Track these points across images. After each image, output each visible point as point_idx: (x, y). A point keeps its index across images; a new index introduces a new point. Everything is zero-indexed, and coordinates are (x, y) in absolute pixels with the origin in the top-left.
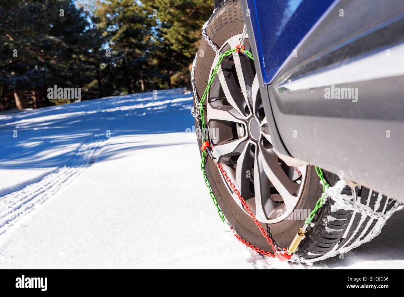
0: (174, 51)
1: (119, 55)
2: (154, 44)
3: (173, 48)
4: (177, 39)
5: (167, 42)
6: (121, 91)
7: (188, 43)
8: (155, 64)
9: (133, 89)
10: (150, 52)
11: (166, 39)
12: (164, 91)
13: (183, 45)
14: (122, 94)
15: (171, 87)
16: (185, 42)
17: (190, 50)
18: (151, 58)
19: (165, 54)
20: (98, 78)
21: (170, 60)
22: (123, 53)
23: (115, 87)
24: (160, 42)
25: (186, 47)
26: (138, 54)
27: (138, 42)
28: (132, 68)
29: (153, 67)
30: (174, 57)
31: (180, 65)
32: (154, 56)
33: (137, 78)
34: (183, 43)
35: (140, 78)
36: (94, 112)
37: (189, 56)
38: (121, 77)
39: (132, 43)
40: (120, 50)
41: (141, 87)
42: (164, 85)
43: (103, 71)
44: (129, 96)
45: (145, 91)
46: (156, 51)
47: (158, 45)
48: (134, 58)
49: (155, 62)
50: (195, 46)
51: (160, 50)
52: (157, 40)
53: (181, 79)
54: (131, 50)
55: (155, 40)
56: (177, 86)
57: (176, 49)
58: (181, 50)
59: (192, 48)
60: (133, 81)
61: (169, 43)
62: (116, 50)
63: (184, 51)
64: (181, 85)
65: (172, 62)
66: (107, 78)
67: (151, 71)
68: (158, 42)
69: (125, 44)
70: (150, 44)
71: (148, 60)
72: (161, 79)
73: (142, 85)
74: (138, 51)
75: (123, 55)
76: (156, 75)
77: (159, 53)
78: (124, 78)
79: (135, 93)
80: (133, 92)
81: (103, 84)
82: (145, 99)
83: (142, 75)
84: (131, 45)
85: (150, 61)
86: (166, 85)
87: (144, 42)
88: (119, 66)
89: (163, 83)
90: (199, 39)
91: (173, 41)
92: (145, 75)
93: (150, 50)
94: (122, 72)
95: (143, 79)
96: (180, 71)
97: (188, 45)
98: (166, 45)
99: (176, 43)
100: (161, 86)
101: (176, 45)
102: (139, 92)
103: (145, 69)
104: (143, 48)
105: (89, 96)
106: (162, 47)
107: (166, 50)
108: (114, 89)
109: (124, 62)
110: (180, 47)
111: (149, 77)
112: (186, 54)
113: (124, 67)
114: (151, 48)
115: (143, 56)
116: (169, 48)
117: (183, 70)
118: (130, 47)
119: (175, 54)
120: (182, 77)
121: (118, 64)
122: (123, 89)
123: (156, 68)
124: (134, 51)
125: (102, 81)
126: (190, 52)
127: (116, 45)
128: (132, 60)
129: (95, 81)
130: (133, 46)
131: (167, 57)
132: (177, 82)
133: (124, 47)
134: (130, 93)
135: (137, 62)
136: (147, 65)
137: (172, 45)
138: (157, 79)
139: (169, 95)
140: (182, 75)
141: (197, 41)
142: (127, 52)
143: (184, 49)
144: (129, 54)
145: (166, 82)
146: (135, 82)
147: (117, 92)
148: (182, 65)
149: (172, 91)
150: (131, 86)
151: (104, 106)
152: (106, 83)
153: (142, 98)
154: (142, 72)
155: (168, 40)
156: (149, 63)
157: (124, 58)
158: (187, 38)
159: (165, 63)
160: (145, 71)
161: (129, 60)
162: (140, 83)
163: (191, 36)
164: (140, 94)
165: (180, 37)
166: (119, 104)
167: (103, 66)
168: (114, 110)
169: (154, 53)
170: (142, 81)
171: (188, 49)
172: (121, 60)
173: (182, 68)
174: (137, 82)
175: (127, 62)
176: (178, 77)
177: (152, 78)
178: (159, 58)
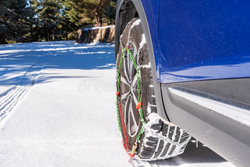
0: (71, 22)
1: (42, 21)
2: (60, 18)
3: (70, 21)
4: (72, 17)
5: (67, 17)
6: (42, 39)
7: (78, 19)
8: (60, 28)
9: (48, 39)
10: (58, 22)
11: (67, 16)
12: (65, 41)
13: (75, 20)
14: (43, 41)
15: (67, 39)
16: (76, 18)
17: (79, 23)
18: (58, 25)
19: (66, 23)
20: (31, 32)
21: (68, 26)
22: (45, 21)
23: (39, 37)
24: (64, 17)
25: (77, 21)
26: (52, 22)
27: (53, 16)
28: (49, 29)
29: (59, 29)
30: (70, 25)
31: (73, 29)
32: (60, 24)
33: (51, 33)
34: (75, 19)
35: (52, 34)
36: (29, 50)
37: (78, 26)
38: (43, 32)
39: (49, 16)
40: (43, 19)
41: (52, 38)
42: (64, 38)
43: (34, 28)
44: (47, 43)
45: (55, 41)
46: (62, 21)
47: (62, 18)
48: (50, 24)
49: (60, 26)
50: (81, 21)
51: (63, 21)
52: (62, 16)
53: (73, 36)
54: (49, 19)
55: (61, 16)
56: (70, 39)
57: (72, 21)
58: (74, 22)
59: (80, 22)
60: (49, 35)
61: (68, 18)
62: (41, 19)
63: (75, 23)
64: (72, 39)
65: (69, 27)
66: (36, 32)
67: (58, 31)
68: (62, 17)
69: (46, 16)
70: (59, 17)
71: (57, 25)
72: (63, 35)
73: (53, 37)
74: (52, 20)
75: (45, 22)
76: (60, 33)
77: (62, 22)
78: (44, 33)
79: (49, 41)
80: (48, 40)
81: (33, 35)
82: (55, 45)
83: (53, 32)
84: (49, 17)
85: (58, 26)
86: (65, 38)
87: (55, 16)
88: (42, 27)
89: (63, 37)
90: (83, 18)
91: (70, 17)
92: (55, 32)
93: (58, 20)
94: (44, 30)
95: (54, 35)
96: (73, 32)
97: (78, 20)
98: (67, 19)
99: (72, 18)
100: (63, 39)
101: (72, 19)
102: (52, 41)
103: (55, 29)
104: (54, 19)
105: (26, 41)
106: (64, 19)
107: (66, 21)
108: (39, 38)
109: (45, 25)
110: (74, 21)
111: (57, 34)
112: (76, 24)
113: (44, 28)
114: (59, 19)
115: (55, 23)
116: (68, 20)
117: (74, 32)
118: (48, 18)
119: (70, 24)
120: (73, 35)
121: (42, 26)
122: (43, 38)
123: (61, 30)
124: (50, 20)
125: (33, 33)
126: (79, 24)
127: (41, 16)
128: (49, 24)
129: (30, 33)
130: (50, 17)
131: (66, 24)
132: (71, 37)
133: (45, 17)
134: (47, 41)
135: (51, 26)
136: (57, 28)
137: (70, 19)
138: (61, 35)
139: (67, 44)
140: (73, 34)
141: (82, 18)
142: (47, 21)
143: (76, 22)
144: (48, 21)
145: (65, 37)
146: (50, 35)
147: (40, 39)
148: (74, 29)
149: (69, 42)
150: (48, 37)
151: (34, 47)
152: (35, 35)
153: (53, 44)
154: (53, 31)
155: (68, 17)
156: (57, 27)
157: (45, 23)
158: (77, 17)
159: (65, 27)
160: (55, 31)
161: (47, 24)
162: (52, 36)
163: (79, 16)
164: (52, 42)
165: (74, 16)
166: (42, 47)
167: (34, 26)
168: (40, 50)
169: (60, 22)
170: (53, 35)
171: (78, 22)
172: (44, 24)
173: (74, 31)
174: (51, 36)
175: (46, 25)
176: (71, 35)
177: (59, 34)
178: (63, 25)
